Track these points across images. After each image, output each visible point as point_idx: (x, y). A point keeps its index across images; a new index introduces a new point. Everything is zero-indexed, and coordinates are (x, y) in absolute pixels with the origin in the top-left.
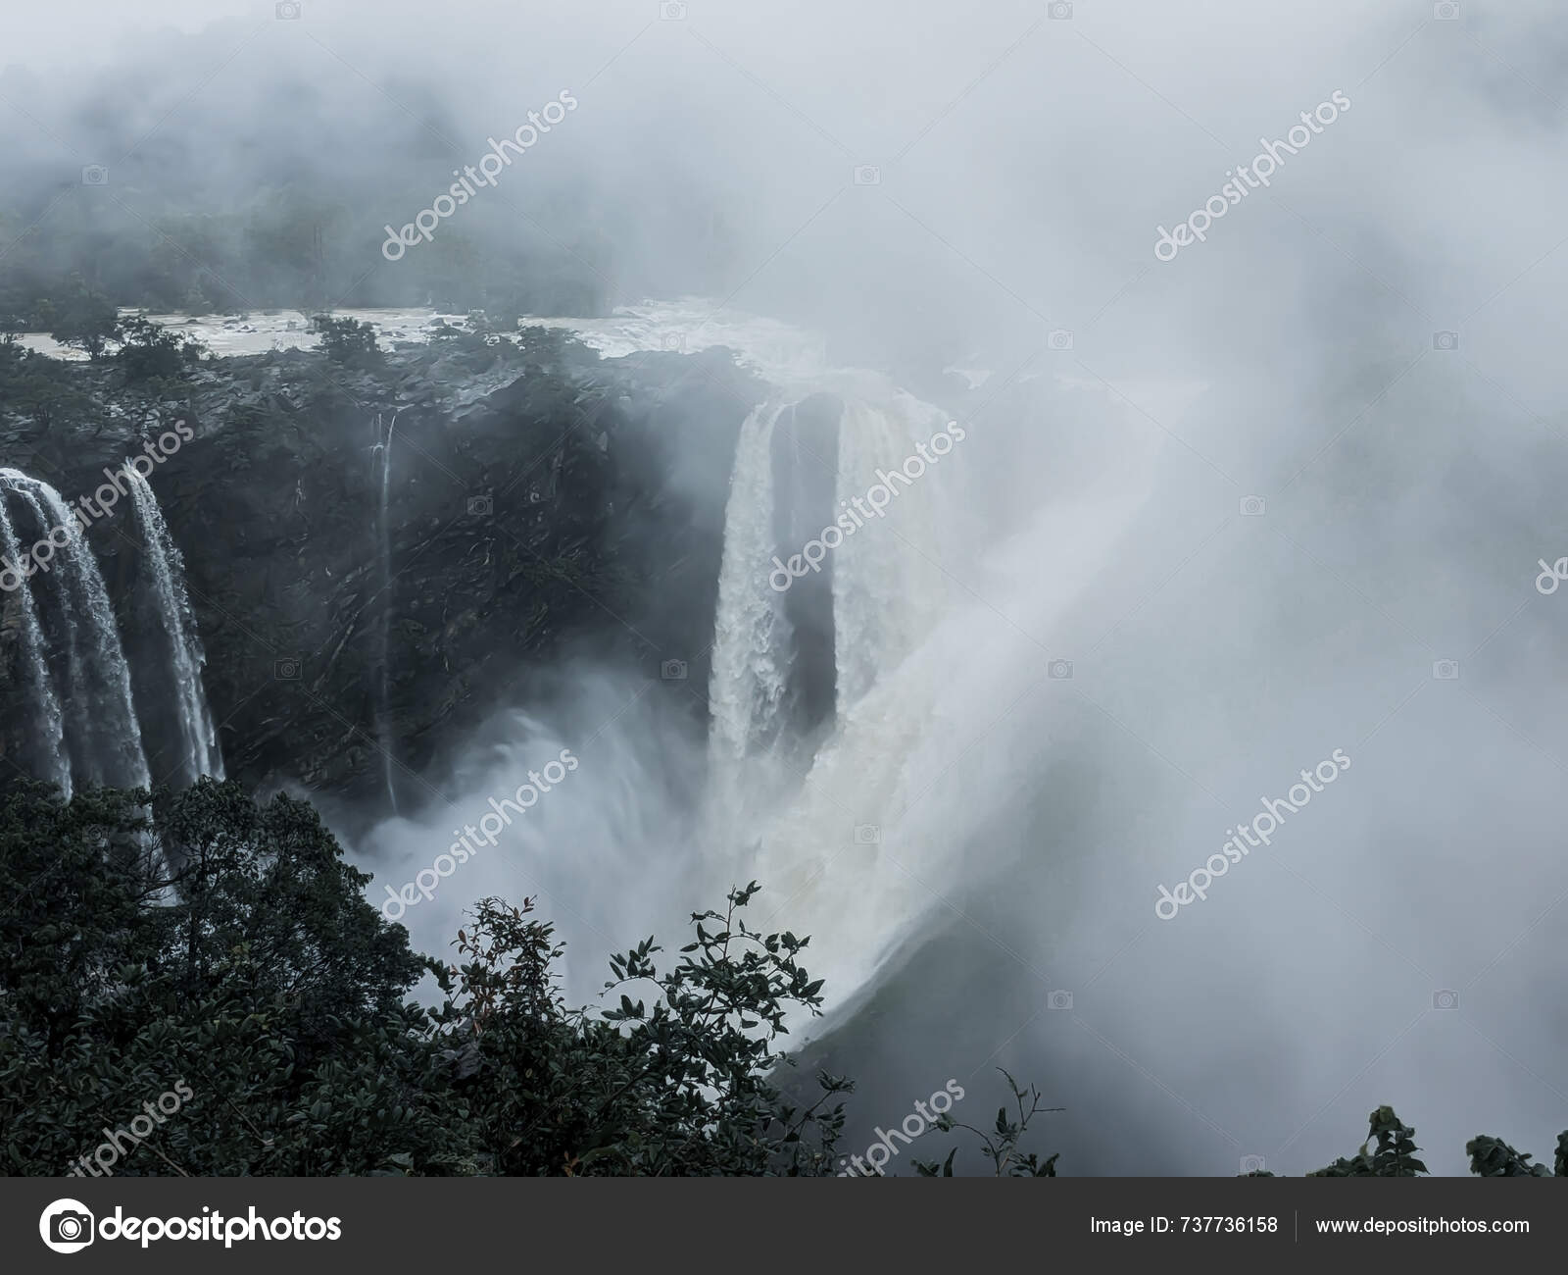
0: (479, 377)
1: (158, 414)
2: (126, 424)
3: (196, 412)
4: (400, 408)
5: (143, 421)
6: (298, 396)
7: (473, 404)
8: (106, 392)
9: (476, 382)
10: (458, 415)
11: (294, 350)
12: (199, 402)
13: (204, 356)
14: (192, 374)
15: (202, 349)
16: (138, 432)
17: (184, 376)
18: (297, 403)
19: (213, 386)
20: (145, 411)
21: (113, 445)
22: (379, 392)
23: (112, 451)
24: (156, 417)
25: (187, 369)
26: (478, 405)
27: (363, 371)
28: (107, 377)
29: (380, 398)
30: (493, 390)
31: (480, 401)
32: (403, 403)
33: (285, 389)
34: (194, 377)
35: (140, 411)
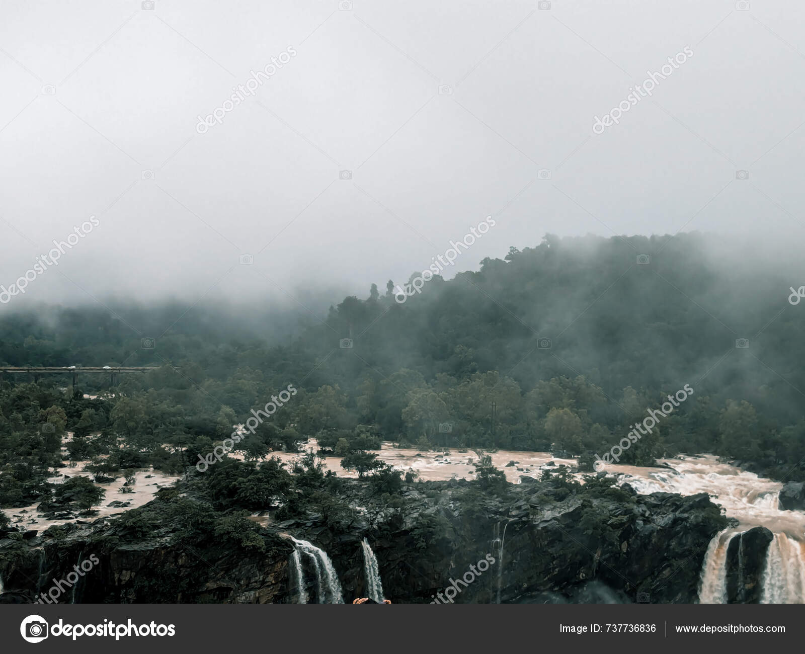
0: (559, 504)
1: (383, 515)
2: (367, 520)
3: (403, 515)
4: (511, 520)
5: (376, 518)
6: (456, 510)
7: (551, 520)
8: (362, 500)
9: (555, 507)
10: (542, 525)
11: (464, 480)
12: (405, 510)
13: (416, 480)
14: (406, 492)
15: (415, 476)
16: (372, 524)
17: (402, 493)
18: (456, 514)
19: (415, 500)
20: (377, 513)
21: (358, 531)
22: (500, 510)
23: (357, 534)
24: (382, 517)
25: (404, 489)
26: (553, 521)
27: (495, 496)
28: (363, 491)
29: (501, 513)
30: (563, 513)
31: (555, 518)
32: (514, 516)
33: (451, 505)
34: (407, 494)
35: (375, 513)
